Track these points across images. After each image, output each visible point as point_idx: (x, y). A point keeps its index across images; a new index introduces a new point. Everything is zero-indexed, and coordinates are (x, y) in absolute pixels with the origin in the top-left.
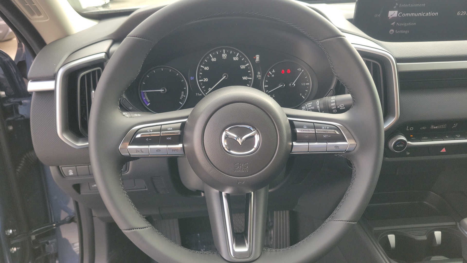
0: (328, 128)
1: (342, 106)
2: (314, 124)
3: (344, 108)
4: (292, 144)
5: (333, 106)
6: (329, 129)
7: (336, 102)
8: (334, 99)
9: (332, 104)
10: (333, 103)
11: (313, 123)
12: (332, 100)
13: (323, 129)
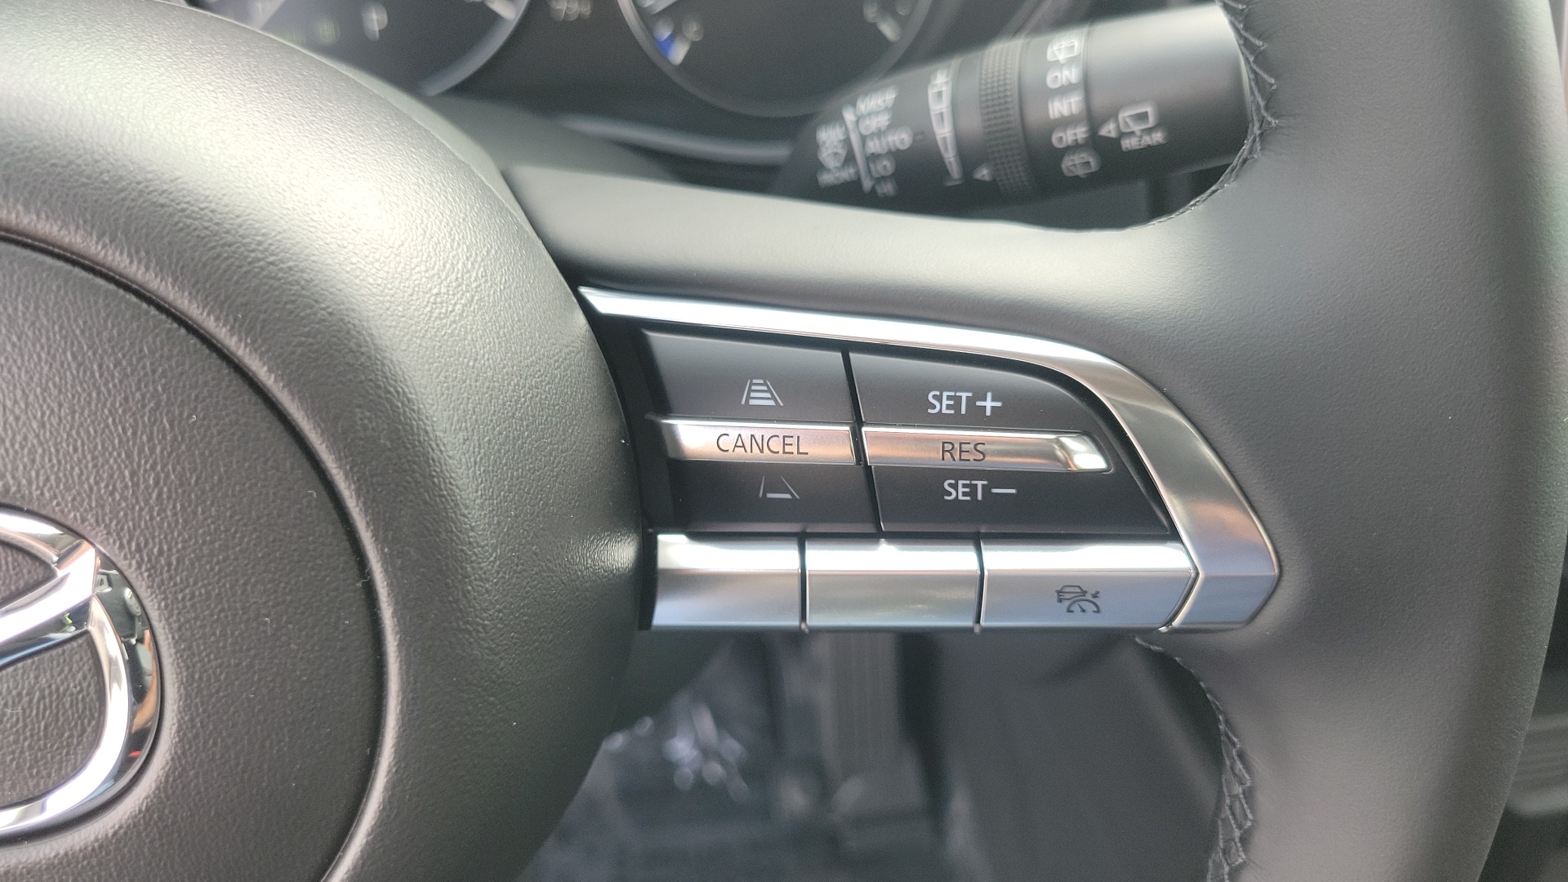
0: (989, 404)
1: (1143, 117)
2: (852, 355)
3: (1158, 137)
4: (648, 553)
5: (1066, 122)
6: (998, 421)
7: (1086, 85)
8: (1071, 61)
9: (1060, 108)
10: (1065, 90)
11: (845, 347)
12: (1057, 64)
13: (940, 421)
